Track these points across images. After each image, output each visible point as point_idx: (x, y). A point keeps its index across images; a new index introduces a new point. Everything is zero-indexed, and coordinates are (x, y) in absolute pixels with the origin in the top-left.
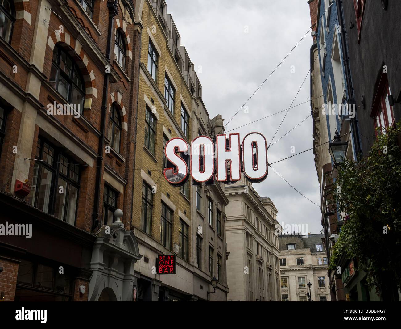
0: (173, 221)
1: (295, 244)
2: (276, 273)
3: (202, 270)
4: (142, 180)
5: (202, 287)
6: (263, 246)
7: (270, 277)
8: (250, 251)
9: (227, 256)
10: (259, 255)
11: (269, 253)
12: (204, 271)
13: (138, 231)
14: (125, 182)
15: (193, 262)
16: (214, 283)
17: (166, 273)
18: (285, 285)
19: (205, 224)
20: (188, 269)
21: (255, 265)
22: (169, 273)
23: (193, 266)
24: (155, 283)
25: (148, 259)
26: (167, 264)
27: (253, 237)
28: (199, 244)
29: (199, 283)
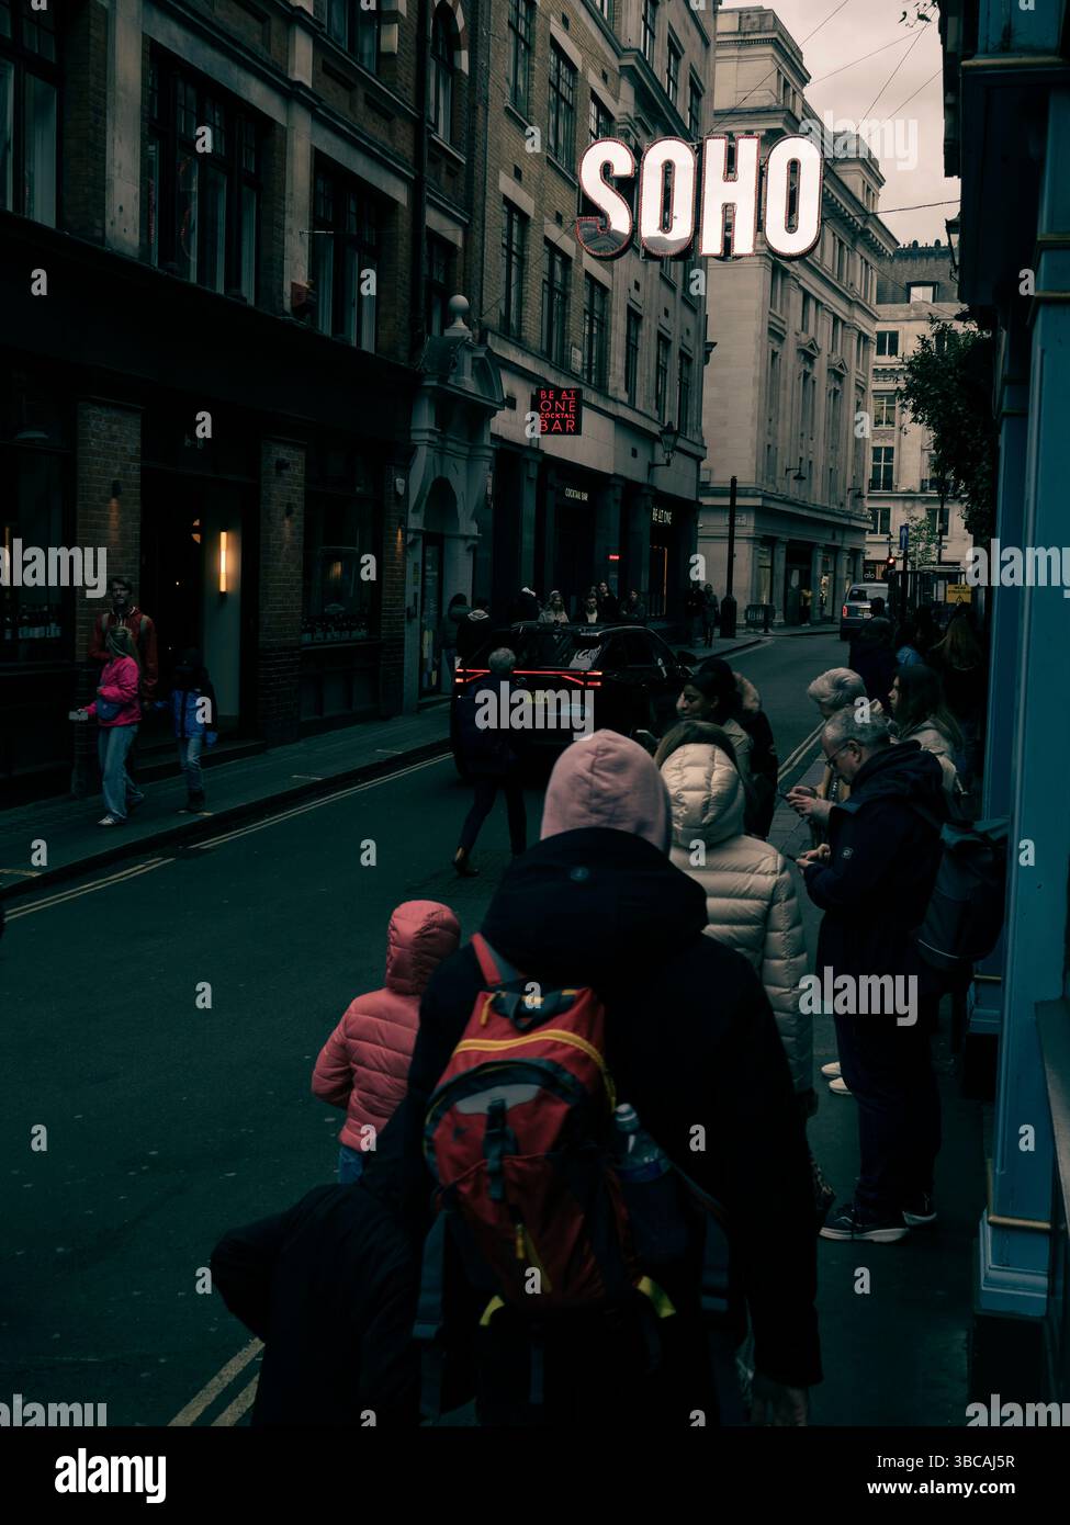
0: (570, 286)
1: (937, 283)
2: (857, 385)
3: (637, 407)
4: (501, 199)
5: (634, 453)
6: (822, 304)
7: (838, 399)
8: (778, 323)
9: (707, 354)
10: (807, 333)
11: (840, 324)
12: (641, 409)
13: (497, 338)
14: (466, 217)
15: (616, 389)
16: (670, 439)
17: (557, 432)
18: (888, 418)
19: (650, 273)
20: (603, 410)
21: (790, 367)
22: (564, 432)
23: (615, 400)
24: (529, 455)
25: (515, 400)
26: (560, 411)
27: (795, 279)
28: (633, 334)
29: (629, 443)
